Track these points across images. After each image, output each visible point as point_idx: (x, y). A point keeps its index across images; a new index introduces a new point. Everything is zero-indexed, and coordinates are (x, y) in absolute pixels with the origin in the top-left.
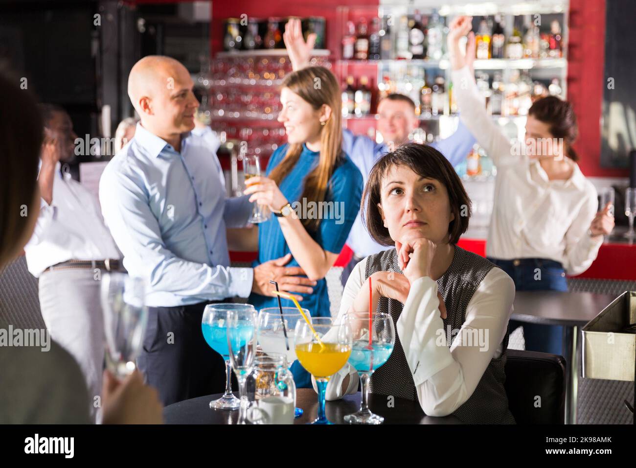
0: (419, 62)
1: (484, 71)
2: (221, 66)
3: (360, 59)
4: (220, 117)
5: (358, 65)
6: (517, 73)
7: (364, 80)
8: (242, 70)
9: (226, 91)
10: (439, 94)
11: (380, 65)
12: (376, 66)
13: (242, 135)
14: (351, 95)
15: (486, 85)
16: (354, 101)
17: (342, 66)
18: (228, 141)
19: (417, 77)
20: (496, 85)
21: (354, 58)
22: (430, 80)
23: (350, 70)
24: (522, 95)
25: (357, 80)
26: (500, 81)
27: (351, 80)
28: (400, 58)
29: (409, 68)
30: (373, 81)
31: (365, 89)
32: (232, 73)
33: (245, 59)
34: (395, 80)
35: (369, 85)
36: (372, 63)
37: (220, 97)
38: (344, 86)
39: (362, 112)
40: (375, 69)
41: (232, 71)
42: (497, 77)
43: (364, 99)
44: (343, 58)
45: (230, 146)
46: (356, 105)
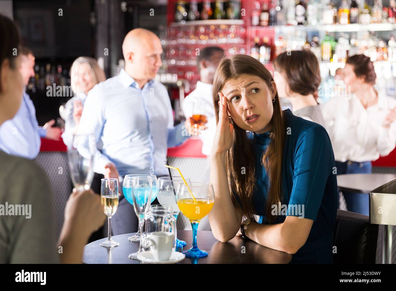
0: (301, 27)
1: (345, 33)
2: (173, 32)
3: (263, 26)
4: (173, 65)
5: (262, 30)
6: (367, 34)
7: (266, 40)
8: (186, 34)
9: (177, 48)
10: (315, 48)
11: (277, 29)
12: (274, 30)
13: (187, 76)
14: (258, 49)
15: (347, 41)
16: (259, 53)
17: (252, 31)
18: (178, 80)
19: (301, 37)
20: (353, 41)
21: (259, 25)
22: (310, 40)
23: (257, 33)
24: (370, 48)
25: (261, 40)
26: (356, 38)
27: (257, 40)
28: (289, 25)
29: (296, 31)
30: (272, 40)
31: (266, 45)
32: (180, 36)
33: (189, 27)
34: (286, 39)
35: (270, 43)
36: (271, 28)
37: (173, 52)
38: (253, 44)
39: (265, 60)
40: (273, 32)
41: (181, 34)
42: (354, 36)
43: (266, 52)
44: (252, 25)
45: (179, 84)
46: (260, 56)
